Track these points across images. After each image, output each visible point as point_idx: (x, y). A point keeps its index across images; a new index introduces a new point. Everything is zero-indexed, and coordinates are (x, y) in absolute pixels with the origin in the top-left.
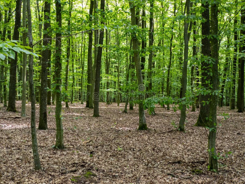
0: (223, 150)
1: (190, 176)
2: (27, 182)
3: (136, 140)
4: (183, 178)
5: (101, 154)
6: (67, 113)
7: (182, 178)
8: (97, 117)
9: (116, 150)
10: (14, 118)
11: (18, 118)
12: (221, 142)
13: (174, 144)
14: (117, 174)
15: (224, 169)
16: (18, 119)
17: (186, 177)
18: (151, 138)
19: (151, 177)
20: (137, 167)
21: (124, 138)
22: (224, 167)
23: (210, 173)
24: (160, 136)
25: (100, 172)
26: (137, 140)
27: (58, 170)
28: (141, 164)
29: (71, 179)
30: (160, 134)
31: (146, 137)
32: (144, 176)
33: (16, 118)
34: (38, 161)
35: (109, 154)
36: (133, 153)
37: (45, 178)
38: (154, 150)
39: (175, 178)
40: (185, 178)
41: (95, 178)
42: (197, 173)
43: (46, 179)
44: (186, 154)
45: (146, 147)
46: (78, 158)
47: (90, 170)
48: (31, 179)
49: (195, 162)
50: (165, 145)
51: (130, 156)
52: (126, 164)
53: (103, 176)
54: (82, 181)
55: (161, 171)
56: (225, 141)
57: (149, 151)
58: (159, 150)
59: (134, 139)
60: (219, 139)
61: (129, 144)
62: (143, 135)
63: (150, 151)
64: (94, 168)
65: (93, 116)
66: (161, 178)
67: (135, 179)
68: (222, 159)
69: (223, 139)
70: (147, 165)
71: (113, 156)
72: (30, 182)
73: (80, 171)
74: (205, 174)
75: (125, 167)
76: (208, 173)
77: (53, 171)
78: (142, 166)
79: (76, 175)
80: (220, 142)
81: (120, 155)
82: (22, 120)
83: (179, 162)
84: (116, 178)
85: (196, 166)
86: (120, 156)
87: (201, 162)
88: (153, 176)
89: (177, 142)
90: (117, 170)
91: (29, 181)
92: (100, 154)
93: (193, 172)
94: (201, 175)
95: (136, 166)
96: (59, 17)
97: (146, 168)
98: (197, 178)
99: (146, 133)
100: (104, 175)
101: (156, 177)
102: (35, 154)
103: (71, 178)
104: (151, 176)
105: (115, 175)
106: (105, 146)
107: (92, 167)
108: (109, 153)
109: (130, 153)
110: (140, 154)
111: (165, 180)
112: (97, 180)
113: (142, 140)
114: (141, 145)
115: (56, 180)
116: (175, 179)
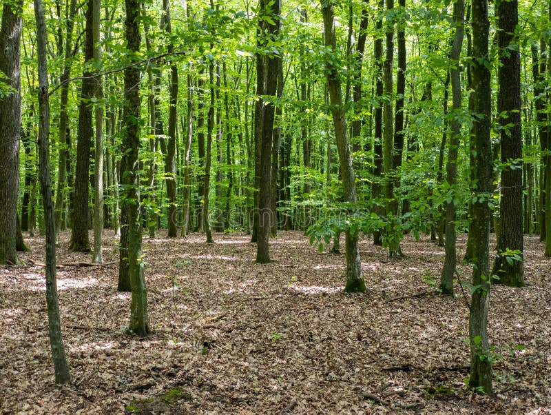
0: (532, 341)
1: (418, 401)
2: (26, 410)
3: (329, 315)
4: (400, 406)
5: (231, 347)
6: (202, 254)
7: (397, 408)
8: (264, 263)
9: (269, 337)
10: (77, 267)
11: (86, 265)
12: (537, 320)
13: (417, 324)
14: (244, 396)
15: (518, 385)
16: (84, 269)
17: (409, 405)
18: (367, 312)
19: (323, 404)
20: (303, 378)
21: (302, 311)
22: (520, 382)
23: (471, 396)
24: (390, 306)
25: (204, 389)
26: (332, 315)
27: (110, 384)
28: (314, 372)
29: (125, 406)
30: (391, 301)
31: (355, 310)
32: (308, 400)
33: (82, 265)
34: (62, 362)
35: (251, 347)
36: (307, 345)
37: (68, 403)
38: (360, 340)
39: (380, 408)
40: (403, 408)
41: (186, 403)
42: (440, 395)
43: (71, 405)
44: (435, 350)
45: (347, 331)
46: (171, 357)
47: (182, 384)
48: (37, 404)
49: (448, 370)
50: (395, 327)
51: (297, 352)
52: (277, 372)
53: (207, 400)
54: (152, 410)
55: (355, 389)
56: (547, 318)
57: (347, 341)
58: (373, 339)
59: (326, 314)
60: (535, 313)
61: (308, 324)
62: (353, 303)
63: (350, 341)
64: (195, 380)
65: (257, 261)
66: (344, 407)
67: (282, 407)
68: (522, 362)
69: (545, 315)
70: (327, 375)
71: (257, 351)
72: (31, 412)
73: (160, 387)
74: (458, 398)
75: (274, 378)
76: (466, 395)
77: (98, 387)
78: (314, 376)
79: (144, 397)
80: (534, 321)
81: (274, 350)
82: (94, 270)
83: (406, 369)
84: (239, 405)
85: (446, 379)
86: (274, 353)
87: (464, 368)
88: (329, 402)
89: (427, 322)
90: (248, 386)
91: (32, 408)
92: (227, 348)
93: (432, 391)
94: (447, 400)
95: (301, 377)
96: (132, 30)
97: (320, 383)
98: (434, 408)
99: (360, 300)
100: (212, 397)
101: (335, 403)
102: (54, 347)
103: (128, 404)
104: (325, 402)
105: (237, 399)
106: (248, 329)
107: (190, 379)
108: (251, 344)
109: (300, 345)
110: (324, 348)
111: (354, 411)
112: (188, 409)
113: (345, 315)
114: (335, 328)
115: (92, 407)
116: (378, 410)
